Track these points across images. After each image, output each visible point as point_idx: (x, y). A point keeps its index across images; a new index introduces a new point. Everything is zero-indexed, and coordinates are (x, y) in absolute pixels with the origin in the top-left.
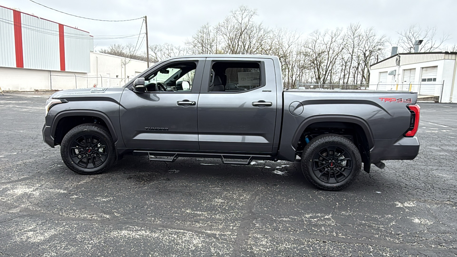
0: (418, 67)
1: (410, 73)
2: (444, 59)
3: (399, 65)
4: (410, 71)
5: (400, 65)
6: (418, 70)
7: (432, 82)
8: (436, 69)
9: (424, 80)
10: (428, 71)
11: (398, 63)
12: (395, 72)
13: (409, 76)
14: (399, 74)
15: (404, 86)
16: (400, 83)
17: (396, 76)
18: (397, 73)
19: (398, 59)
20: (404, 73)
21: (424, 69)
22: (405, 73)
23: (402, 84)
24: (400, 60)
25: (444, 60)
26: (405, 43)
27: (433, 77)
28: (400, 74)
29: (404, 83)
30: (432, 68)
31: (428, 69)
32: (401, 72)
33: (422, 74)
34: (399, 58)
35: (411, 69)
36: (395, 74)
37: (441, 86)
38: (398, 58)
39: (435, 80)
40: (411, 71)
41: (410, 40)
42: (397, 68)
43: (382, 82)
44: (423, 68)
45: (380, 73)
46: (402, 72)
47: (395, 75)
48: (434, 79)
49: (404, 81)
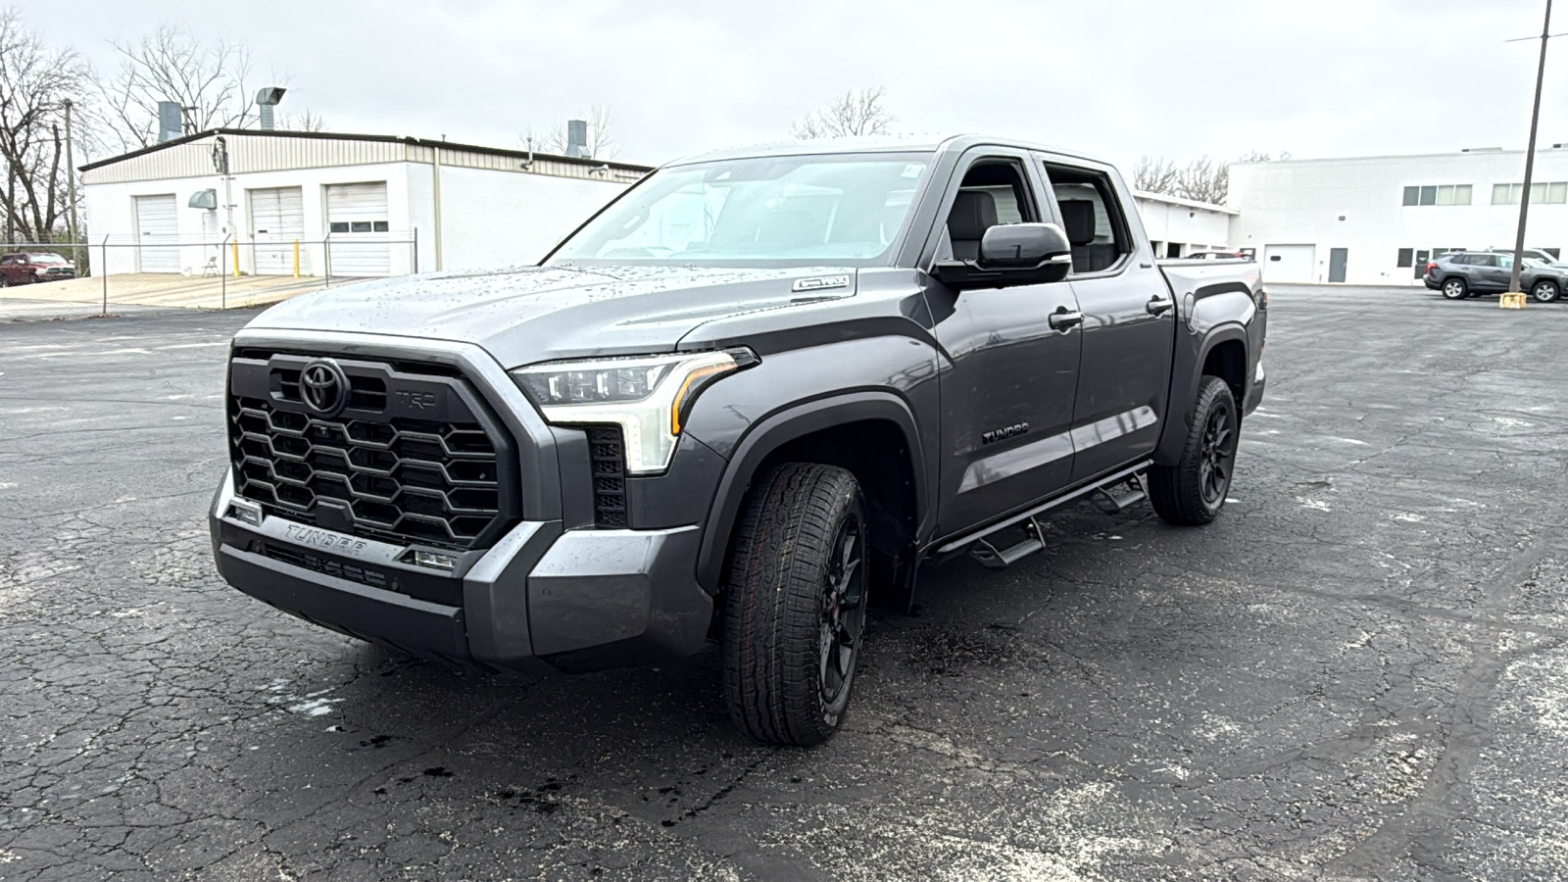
0: (311, 182)
1: (279, 203)
2: (406, 161)
3: (226, 173)
4: (276, 196)
5: (231, 169)
6: (312, 195)
7: (373, 235)
8: (380, 190)
9: (339, 227)
10: (350, 198)
11: (223, 164)
12: (212, 197)
13: (277, 213)
14: (231, 206)
15: (257, 247)
16: (243, 238)
17: (221, 211)
18: (222, 200)
19: (221, 150)
20: (251, 200)
21: (332, 191)
22: (254, 202)
23: (251, 241)
24: (225, 154)
25: (405, 163)
26: (149, 89)
27: (372, 219)
28: (236, 206)
29: (259, 238)
30: (363, 186)
31: (349, 190)
32: (239, 197)
33: (330, 206)
34: (224, 147)
35: (278, 189)
36: (212, 206)
37: (408, 248)
38: (219, 144)
39: (382, 226)
40: (282, 195)
41: (165, 78)
42: (217, 182)
43: (152, 233)
44: (327, 186)
45: (136, 197)
46: (246, 200)
47: (215, 208)
48: (376, 224)
49: (256, 232)
